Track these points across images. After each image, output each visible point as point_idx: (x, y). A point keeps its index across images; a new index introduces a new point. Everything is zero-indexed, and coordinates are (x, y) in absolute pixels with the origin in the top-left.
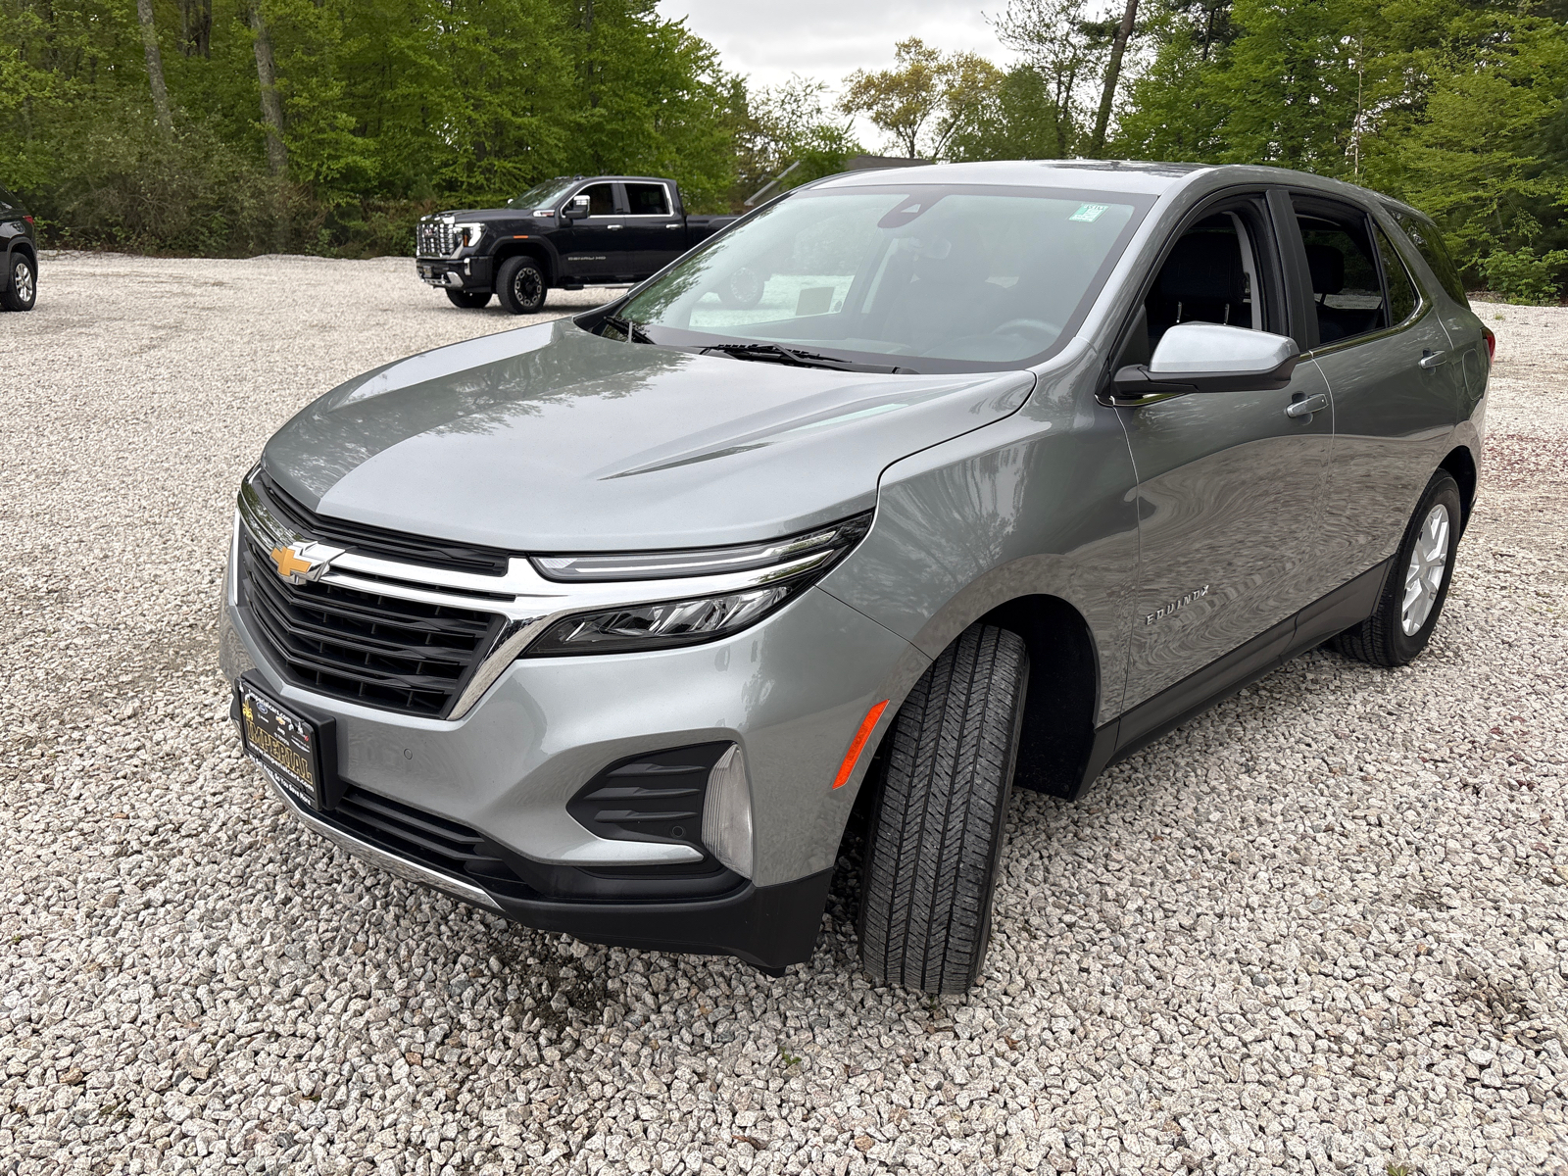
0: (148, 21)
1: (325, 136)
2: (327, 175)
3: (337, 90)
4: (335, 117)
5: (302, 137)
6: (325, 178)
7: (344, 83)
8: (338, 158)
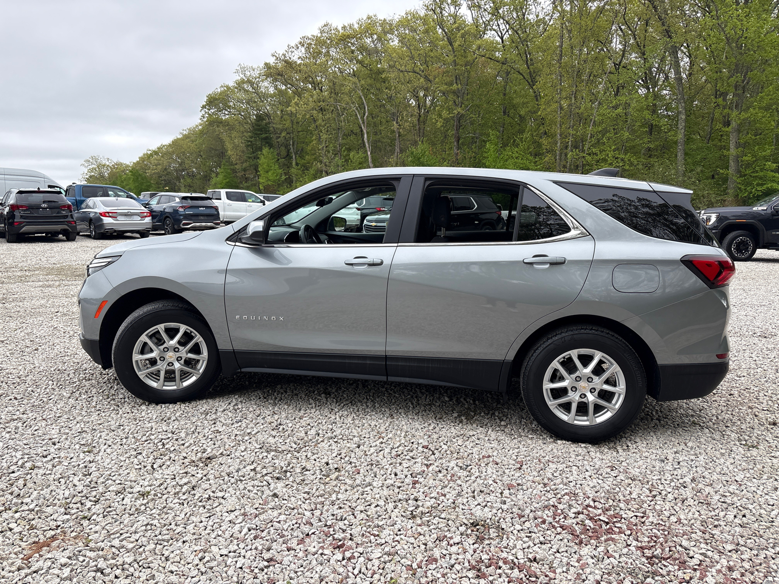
0: (682, 129)
1: (758, 174)
2: (755, 194)
3: (769, 151)
4: (765, 165)
5: (745, 175)
6: (753, 195)
7: (773, 147)
8: (762, 185)
